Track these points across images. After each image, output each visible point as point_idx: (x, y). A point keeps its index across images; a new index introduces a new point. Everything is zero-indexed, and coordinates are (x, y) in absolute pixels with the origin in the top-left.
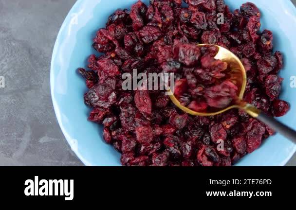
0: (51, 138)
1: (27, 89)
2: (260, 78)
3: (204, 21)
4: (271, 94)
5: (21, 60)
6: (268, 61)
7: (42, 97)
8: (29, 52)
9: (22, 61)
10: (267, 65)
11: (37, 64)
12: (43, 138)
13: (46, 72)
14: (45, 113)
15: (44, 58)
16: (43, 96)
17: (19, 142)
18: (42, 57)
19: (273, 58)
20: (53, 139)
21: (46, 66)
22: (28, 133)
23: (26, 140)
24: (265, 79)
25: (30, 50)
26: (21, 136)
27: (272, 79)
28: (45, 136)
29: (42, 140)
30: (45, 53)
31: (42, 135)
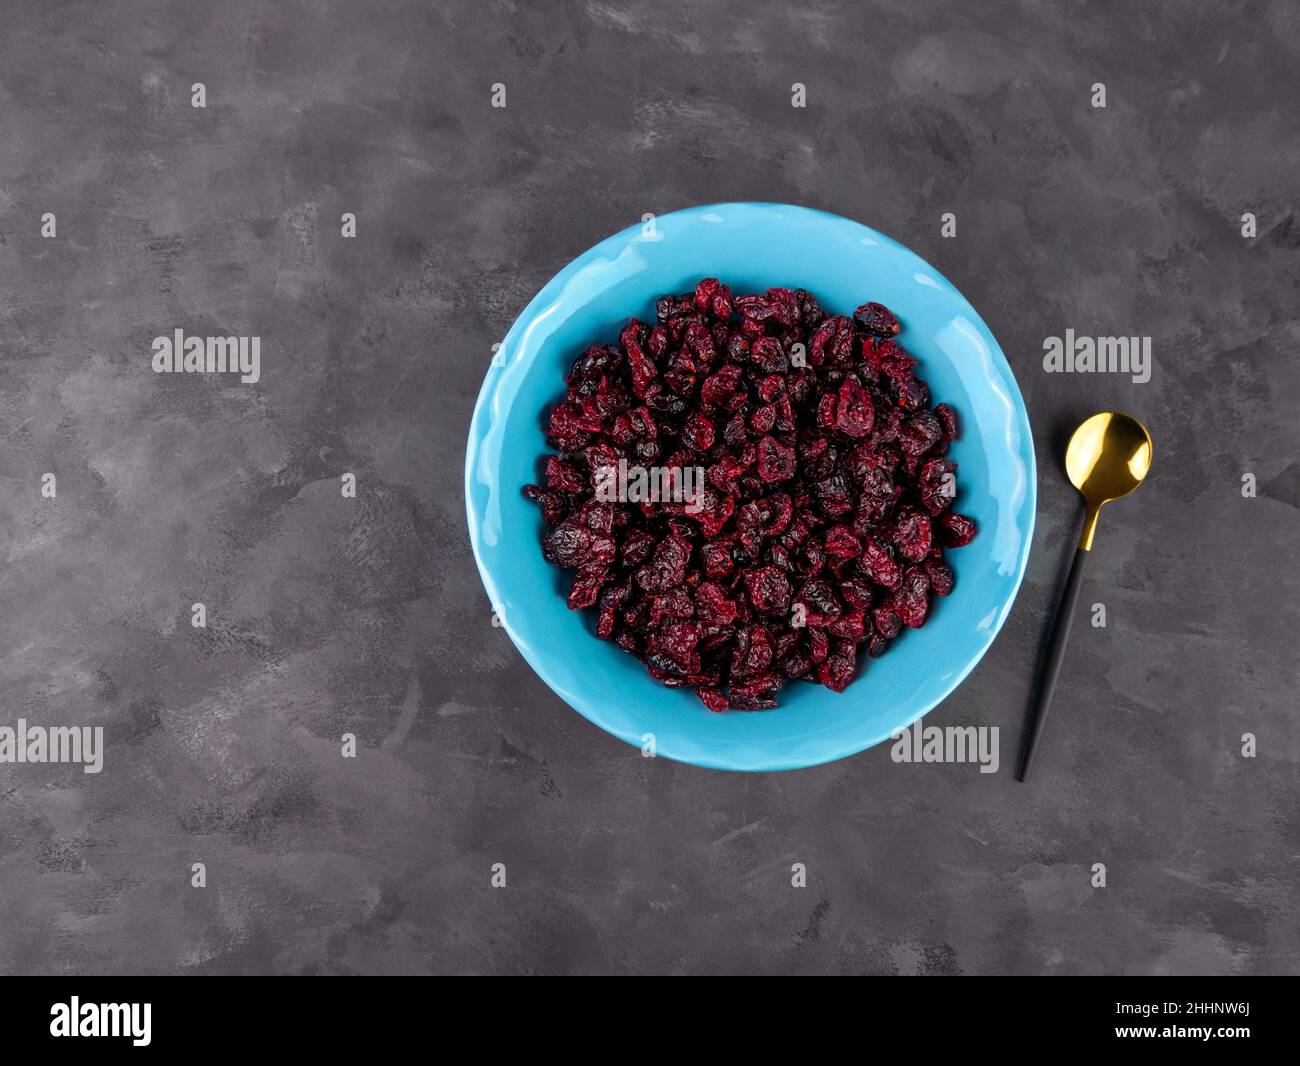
0: (463, 707)
1: (410, 597)
2: (907, 467)
3: (779, 355)
4: (934, 505)
5: (397, 530)
6: (921, 427)
7: (444, 615)
8: (415, 512)
9: (398, 534)
10: (922, 439)
11: (432, 539)
12: (448, 704)
13: (451, 558)
14: (449, 649)
15: (447, 526)
16: (445, 611)
17: (394, 714)
18: (443, 525)
19: (933, 422)
20: (468, 709)
21: (451, 544)
22: (414, 695)
23: (410, 709)
24: (919, 469)
25: (415, 509)
26: (398, 700)
27: (934, 470)
28: (451, 701)
29: (445, 710)
30: (448, 516)
31: (443, 699)
